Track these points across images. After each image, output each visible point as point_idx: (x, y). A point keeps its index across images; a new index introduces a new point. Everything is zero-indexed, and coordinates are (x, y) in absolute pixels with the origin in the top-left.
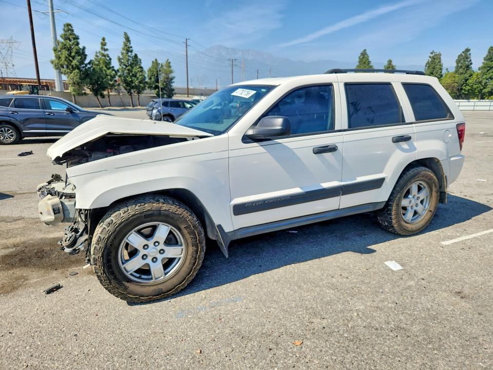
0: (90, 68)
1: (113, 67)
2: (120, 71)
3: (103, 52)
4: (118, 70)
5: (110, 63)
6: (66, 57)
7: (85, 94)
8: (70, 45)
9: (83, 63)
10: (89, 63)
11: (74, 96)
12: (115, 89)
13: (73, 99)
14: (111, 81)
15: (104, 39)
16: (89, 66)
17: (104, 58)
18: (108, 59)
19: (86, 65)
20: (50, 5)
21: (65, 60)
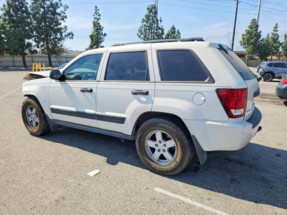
0: (261, 43)
1: (279, 41)
2: (284, 43)
3: (274, 32)
4: (282, 43)
5: (277, 39)
6: (247, 38)
7: (255, 59)
8: (252, 31)
9: (258, 41)
10: (261, 41)
11: (248, 60)
12: (277, 55)
13: (247, 62)
14: (275, 50)
15: (277, 24)
16: (261, 42)
17: (274, 36)
18: (276, 36)
19: (259, 42)
20: (258, 9)
21: (247, 40)
